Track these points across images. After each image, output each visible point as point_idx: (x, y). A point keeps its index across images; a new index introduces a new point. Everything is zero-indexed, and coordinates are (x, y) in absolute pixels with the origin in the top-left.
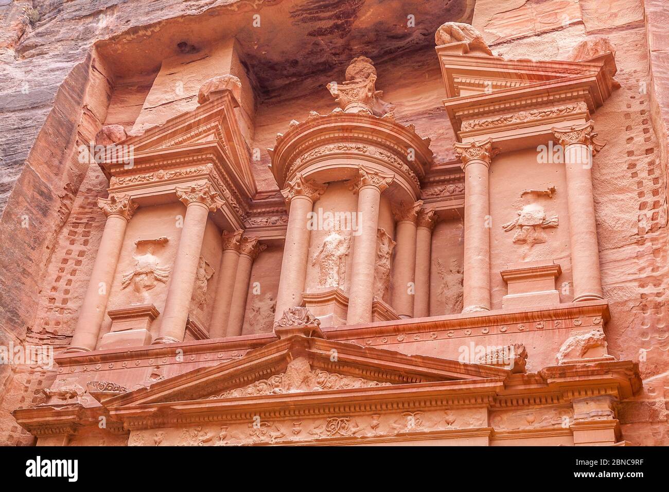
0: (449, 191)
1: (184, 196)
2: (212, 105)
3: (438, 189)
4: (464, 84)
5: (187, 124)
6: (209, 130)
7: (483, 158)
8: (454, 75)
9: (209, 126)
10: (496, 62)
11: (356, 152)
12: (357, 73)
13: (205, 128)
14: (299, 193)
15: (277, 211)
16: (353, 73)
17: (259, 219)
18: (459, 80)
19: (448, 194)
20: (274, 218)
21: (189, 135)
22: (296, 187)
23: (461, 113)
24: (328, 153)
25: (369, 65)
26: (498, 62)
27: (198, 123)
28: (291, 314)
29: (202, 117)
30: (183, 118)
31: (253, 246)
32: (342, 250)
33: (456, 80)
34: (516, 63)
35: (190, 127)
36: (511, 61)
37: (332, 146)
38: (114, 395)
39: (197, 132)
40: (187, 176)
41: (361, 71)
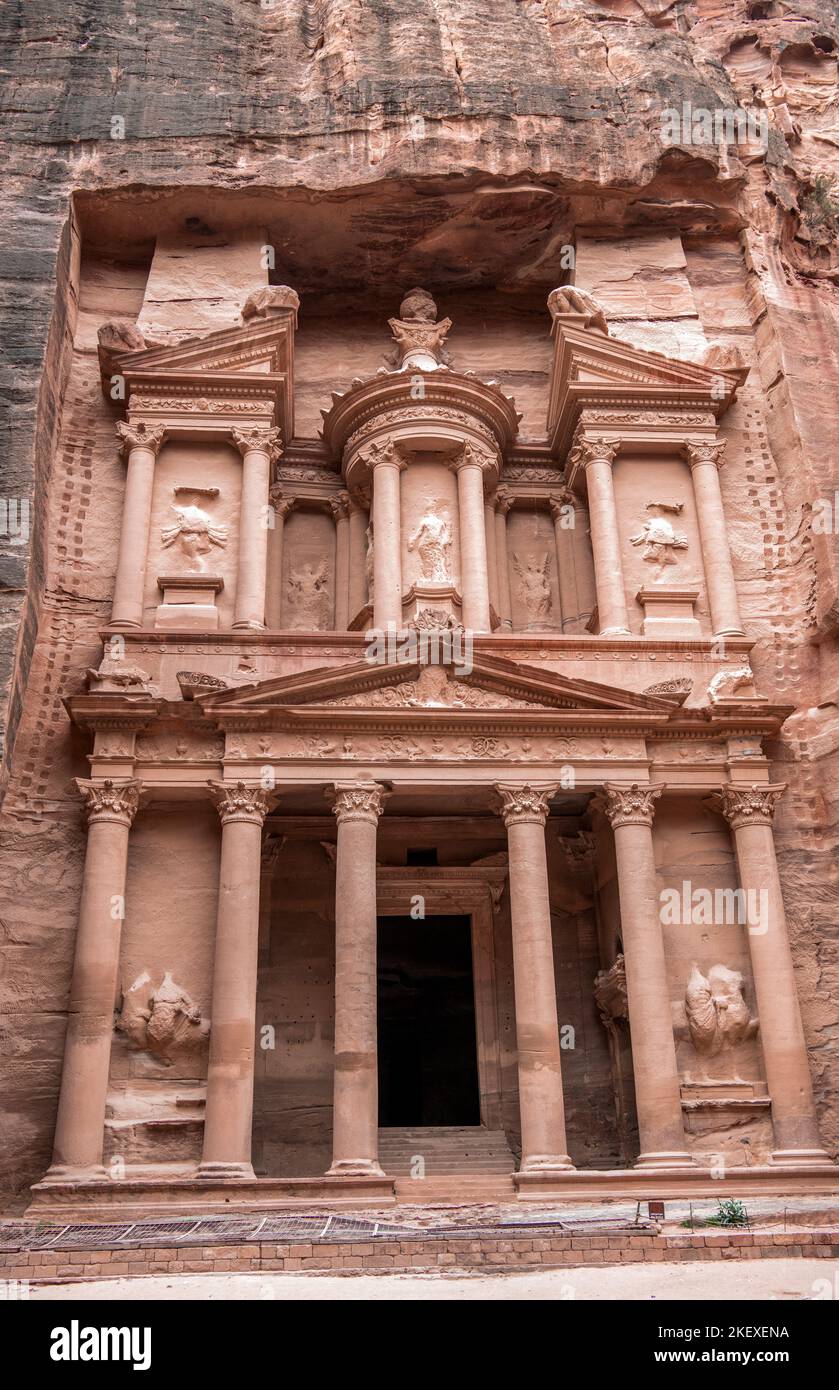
0: (528, 477)
1: (243, 440)
2: (270, 324)
3: (516, 471)
4: (584, 365)
5: (236, 342)
6: (264, 355)
7: (609, 458)
8: (574, 352)
9: (264, 351)
10: (625, 348)
11: (458, 421)
12: (418, 310)
13: (259, 352)
14: (388, 459)
15: (314, 465)
16: (414, 308)
17: (292, 471)
18: (579, 359)
19: (526, 480)
20: (311, 473)
21: (238, 358)
22: (386, 452)
23: (584, 400)
24: (426, 417)
25: (432, 303)
26: (628, 349)
27: (251, 345)
28: (429, 617)
29: (257, 337)
30: (232, 334)
31: (289, 505)
32: (445, 539)
33: (575, 358)
34: (647, 355)
35: (239, 348)
36: (642, 351)
37: (430, 409)
38: (211, 690)
39: (248, 355)
40: (240, 412)
41: (423, 307)
